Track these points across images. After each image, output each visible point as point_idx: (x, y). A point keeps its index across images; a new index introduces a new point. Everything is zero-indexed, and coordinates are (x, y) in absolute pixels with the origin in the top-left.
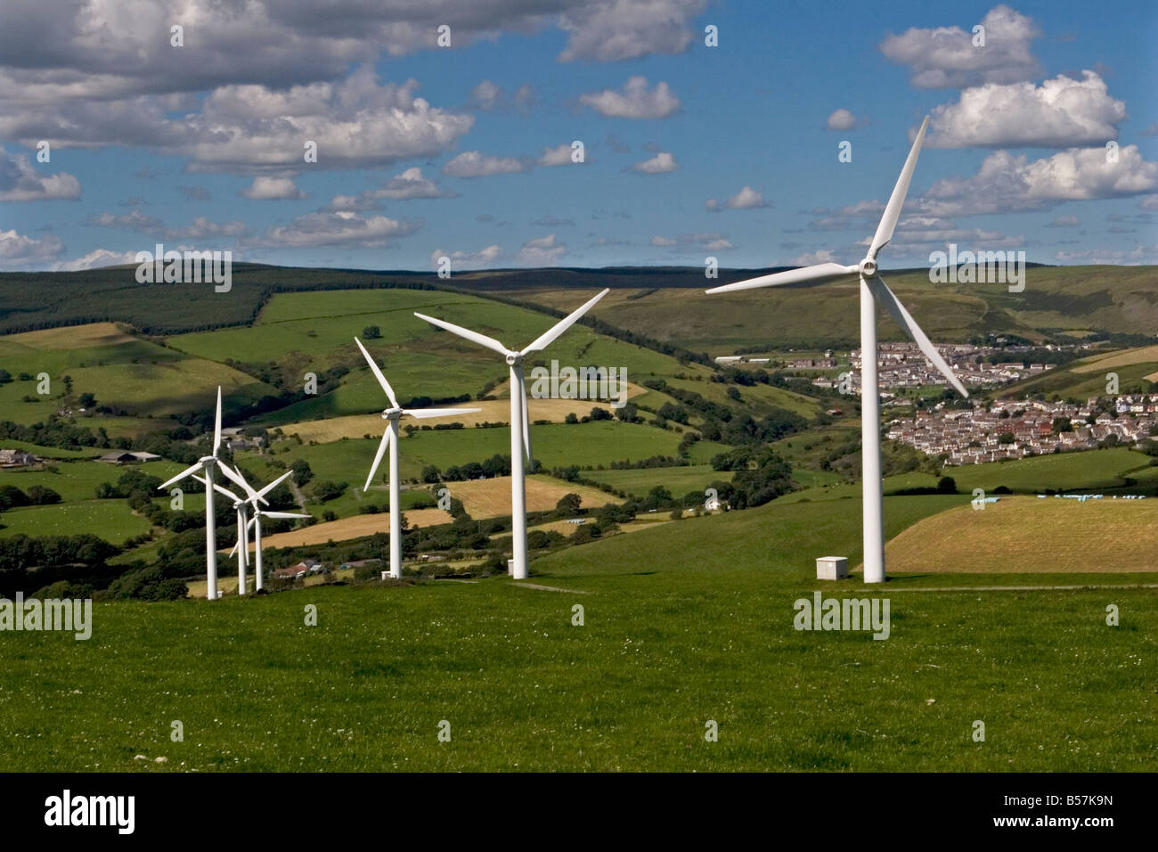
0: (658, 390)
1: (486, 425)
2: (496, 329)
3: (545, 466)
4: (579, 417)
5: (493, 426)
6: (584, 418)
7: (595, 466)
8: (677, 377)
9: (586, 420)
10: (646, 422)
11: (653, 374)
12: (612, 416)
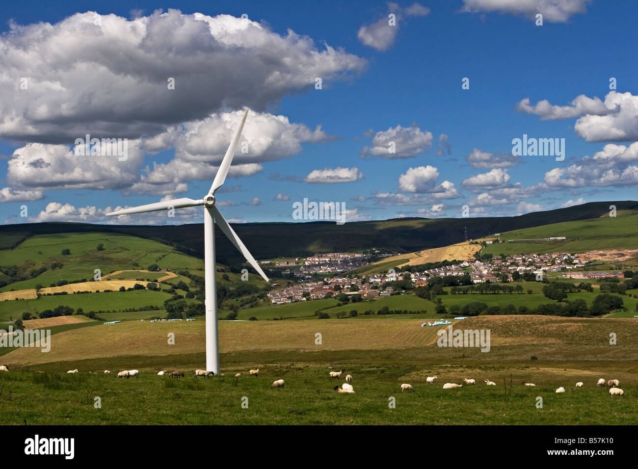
0: (184, 276)
1: (79, 292)
2: (126, 249)
3: (85, 311)
4: (126, 288)
5: (82, 293)
6: (129, 289)
7: (111, 311)
8: (198, 270)
9: (130, 289)
10: (161, 290)
11: (187, 269)
12: (145, 288)
